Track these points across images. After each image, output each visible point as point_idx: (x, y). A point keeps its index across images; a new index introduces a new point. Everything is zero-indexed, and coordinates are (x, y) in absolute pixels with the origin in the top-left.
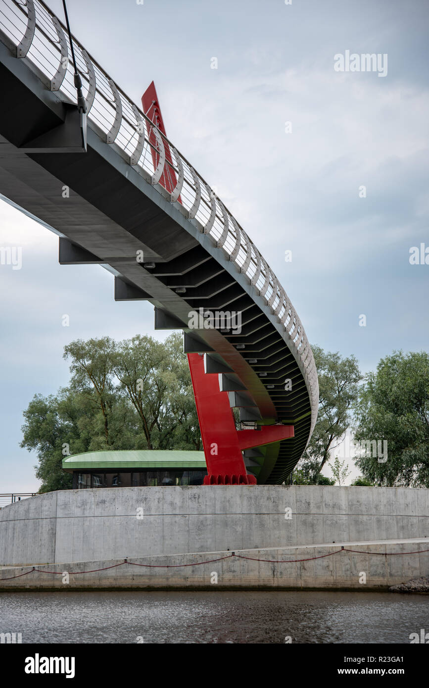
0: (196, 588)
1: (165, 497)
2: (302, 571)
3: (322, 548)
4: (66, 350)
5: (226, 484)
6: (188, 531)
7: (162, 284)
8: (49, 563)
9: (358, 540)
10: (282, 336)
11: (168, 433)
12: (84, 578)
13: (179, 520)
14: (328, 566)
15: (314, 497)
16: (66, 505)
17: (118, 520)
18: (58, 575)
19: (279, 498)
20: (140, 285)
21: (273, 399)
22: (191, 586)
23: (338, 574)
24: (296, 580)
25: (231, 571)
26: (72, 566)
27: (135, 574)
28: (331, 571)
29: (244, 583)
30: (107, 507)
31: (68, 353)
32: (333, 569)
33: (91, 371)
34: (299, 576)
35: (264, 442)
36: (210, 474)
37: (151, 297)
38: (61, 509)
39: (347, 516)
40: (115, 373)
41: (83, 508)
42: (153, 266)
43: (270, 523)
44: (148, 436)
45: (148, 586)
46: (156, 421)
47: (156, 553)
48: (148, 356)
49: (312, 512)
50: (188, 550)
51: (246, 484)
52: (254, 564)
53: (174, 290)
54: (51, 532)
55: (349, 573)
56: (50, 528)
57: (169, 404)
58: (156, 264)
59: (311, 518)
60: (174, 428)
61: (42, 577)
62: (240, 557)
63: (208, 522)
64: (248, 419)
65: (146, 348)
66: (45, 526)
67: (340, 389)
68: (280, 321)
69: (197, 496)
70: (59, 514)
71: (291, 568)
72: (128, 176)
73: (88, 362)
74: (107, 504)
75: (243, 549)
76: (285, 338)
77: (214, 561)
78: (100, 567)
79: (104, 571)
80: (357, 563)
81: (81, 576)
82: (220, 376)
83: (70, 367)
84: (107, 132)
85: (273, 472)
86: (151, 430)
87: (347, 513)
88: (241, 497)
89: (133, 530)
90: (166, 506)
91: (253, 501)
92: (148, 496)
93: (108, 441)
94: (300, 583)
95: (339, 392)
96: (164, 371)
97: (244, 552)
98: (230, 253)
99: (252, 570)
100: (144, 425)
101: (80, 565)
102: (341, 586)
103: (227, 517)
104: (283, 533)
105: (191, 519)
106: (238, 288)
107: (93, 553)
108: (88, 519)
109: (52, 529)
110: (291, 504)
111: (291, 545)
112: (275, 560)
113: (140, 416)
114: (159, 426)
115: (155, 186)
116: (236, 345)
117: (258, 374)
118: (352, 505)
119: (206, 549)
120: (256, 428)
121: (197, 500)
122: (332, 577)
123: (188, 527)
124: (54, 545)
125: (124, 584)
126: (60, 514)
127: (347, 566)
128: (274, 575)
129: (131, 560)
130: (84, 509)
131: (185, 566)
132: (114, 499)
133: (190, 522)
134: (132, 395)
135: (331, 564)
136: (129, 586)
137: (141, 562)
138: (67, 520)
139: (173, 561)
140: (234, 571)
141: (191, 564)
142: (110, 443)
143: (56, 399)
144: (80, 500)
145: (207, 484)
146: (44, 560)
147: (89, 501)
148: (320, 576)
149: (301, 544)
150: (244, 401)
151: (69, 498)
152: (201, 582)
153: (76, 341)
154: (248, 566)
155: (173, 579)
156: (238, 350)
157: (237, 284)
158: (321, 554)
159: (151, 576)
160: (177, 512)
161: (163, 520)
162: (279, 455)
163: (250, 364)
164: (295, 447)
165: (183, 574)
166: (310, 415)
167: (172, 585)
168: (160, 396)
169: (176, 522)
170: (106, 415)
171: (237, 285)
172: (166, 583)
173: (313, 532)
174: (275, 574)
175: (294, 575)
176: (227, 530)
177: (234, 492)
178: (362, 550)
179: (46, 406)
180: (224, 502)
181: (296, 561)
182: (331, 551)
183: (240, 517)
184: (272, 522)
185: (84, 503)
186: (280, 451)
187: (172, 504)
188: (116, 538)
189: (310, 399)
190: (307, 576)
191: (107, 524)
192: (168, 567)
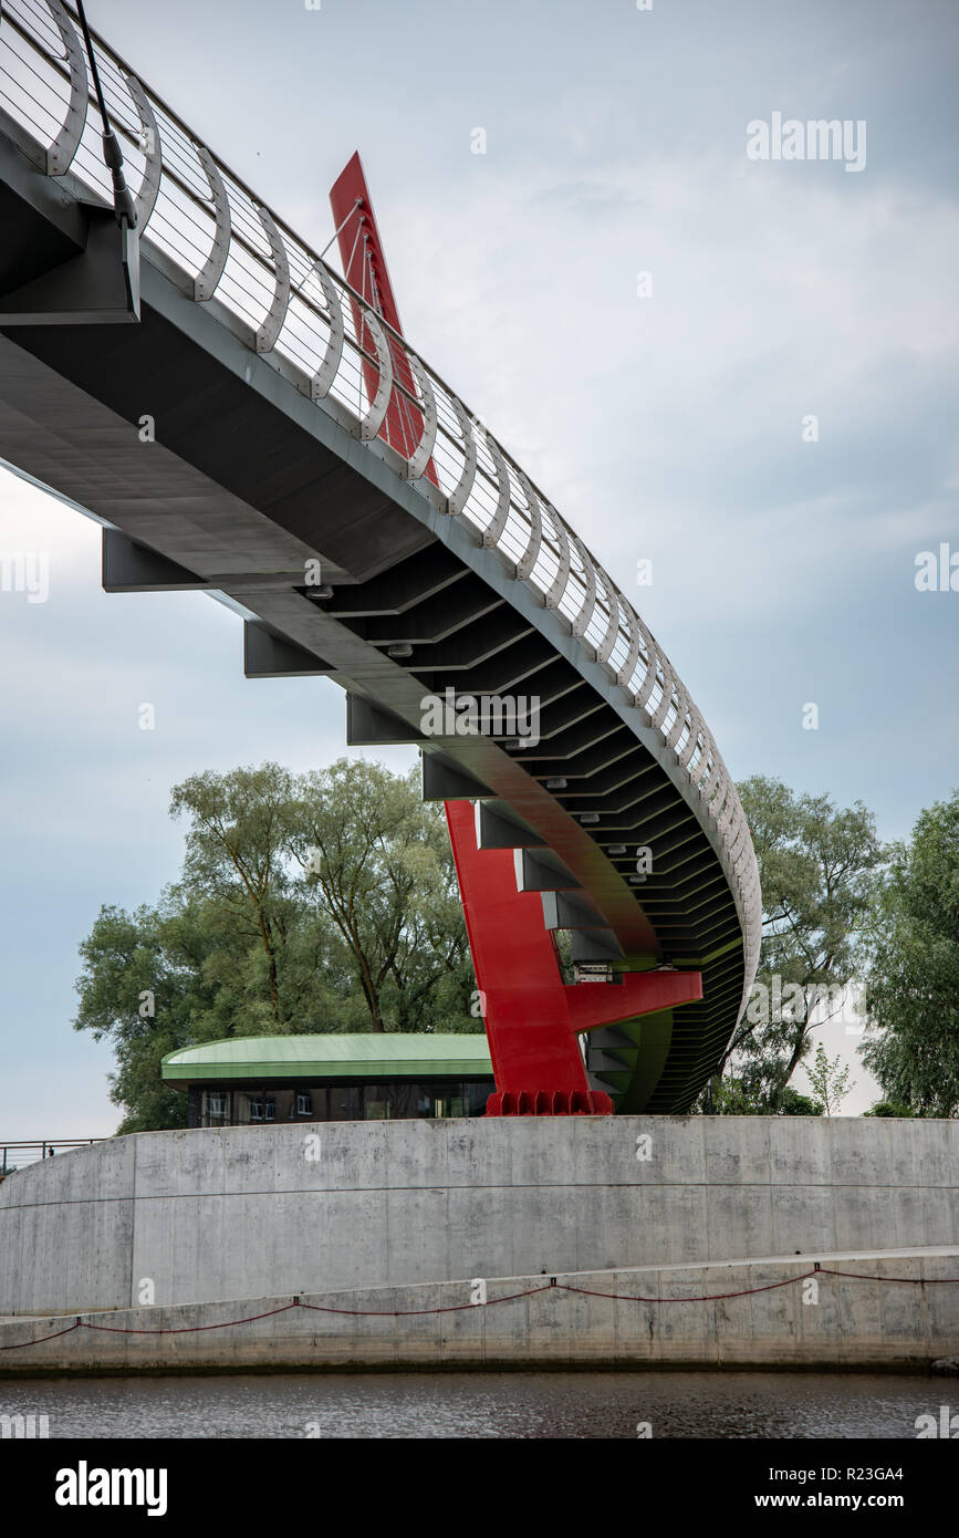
0: (464, 1365)
1: (390, 1146)
2: (719, 1323)
3: (767, 1266)
4: (178, 797)
5: (539, 1113)
6: (447, 1228)
7: (352, 636)
8: (119, 1306)
9: (857, 1247)
10: (655, 756)
11: (421, 993)
12: (197, 1343)
13: (426, 1201)
14: (782, 1311)
15: (748, 1144)
16: (156, 1168)
17: (279, 1202)
18: (136, 1336)
19: (664, 1146)
20: (301, 638)
21: (646, 907)
22: (454, 1360)
23: (806, 1331)
24: (706, 1344)
25: (548, 1325)
26: (168, 1315)
27: (319, 1332)
28: (791, 1323)
29: (580, 1353)
30: (254, 1171)
31: (182, 802)
32: (795, 1317)
33: (235, 845)
34: (713, 1335)
35: (627, 1013)
36: (501, 1090)
37: (331, 668)
38: (145, 1177)
39: (829, 1189)
40: (292, 848)
41: (197, 1173)
42: (328, 594)
43: (643, 1208)
44: (373, 1001)
45: (351, 1361)
46: (391, 963)
47: (370, 1280)
48: (368, 807)
49: (744, 1181)
50: (448, 1272)
51: (588, 1113)
52: (604, 1307)
53: (383, 650)
54: (121, 1231)
55: (833, 1326)
56: (120, 1223)
57: (422, 923)
58: (335, 588)
59: (742, 1193)
60: (434, 980)
61: (98, 1342)
62: (569, 1288)
63: (496, 1206)
64: (590, 958)
65: (365, 791)
66: (109, 1216)
67: (832, 884)
68: (649, 722)
69: (467, 1143)
70: (141, 1190)
71: (694, 1316)
72: (251, 379)
73: (228, 824)
74: (254, 1164)
75: (578, 1270)
76: (663, 762)
77: (508, 1299)
78: (235, 1318)
79: (243, 1326)
80: (852, 1303)
81: (190, 1338)
82: (518, 854)
83: (187, 837)
84: (194, 273)
85: (661, 1083)
86: (378, 986)
87: (829, 1181)
88: (571, 1145)
89: (315, 1226)
90: (393, 1167)
91: (601, 1156)
92: (351, 1146)
93: (277, 1013)
94: (714, 1351)
95: (830, 891)
96: (407, 845)
97: (579, 1277)
98: (516, 561)
99: (598, 1322)
100: (363, 973)
101: (188, 1311)
102: (815, 1359)
103: (539, 1194)
104: (675, 1230)
105: (453, 1197)
106: (539, 645)
107: (222, 1282)
108: (210, 1199)
109: (124, 1225)
110: (694, 1162)
111: (695, 1260)
112: (652, 1297)
113: (354, 952)
114: (398, 975)
115: (319, 403)
116: (546, 781)
117: (605, 850)
118: (842, 1162)
119: (489, 1272)
120: (610, 978)
121: (466, 1153)
122: (792, 1337)
123: (447, 1217)
124: (128, 1263)
125: (294, 1355)
126: (143, 1188)
127: (828, 1310)
128: (652, 1333)
129: (308, 1298)
130: (199, 1177)
131: (439, 1311)
132: (271, 1152)
133: (451, 1206)
134: (334, 903)
135: (789, 1305)
136: (306, 1362)
137: (333, 1303)
138: (159, 1204)
139: (410, 1300)
140: (556, 1324)
141: (452, 1307)
142: (281, 1018)
143: (156, 914)
144: (191, 1155)
145: (495, 1114)
146: (108, 1301)
147: (212, 1158)
148: (762, 1334)
149: (718, 1258)
150: (577, 914)
151: (164, 1151)
152: (477, 1350)
153: (200, 774)
154: (590, 1311)
155: (410, 1344)
156: (553, 791)
157: (537, 634)
158: (765, 1281)
159: (358, 1336)
160: (421, 1182)
161: (387, 1201)
162: (673, 1043)
163: (585, 825)
164: (710, 1023)
165: (433, 1330)
166: (741, 947)
167: (406, 1359)
168: (399, 904)
169: (417, 1206)
170: (272, 952)
171: (537, 636)
172: (393, 1353)
173: (748, 1228)
174: (655, 1329)
175: (700, 1332)
176: (538, 1225)
177: (555, 1130)
178: (864, 1272)
179: (133, 929)
180: (532, 1156)
181: (704, 1299)
182: (788, 1273)
183: (570, 1194)
184: (647, 1205)
185: (199, 1163)
186: (674, 1035)
187: (407, 1162)
188: (275, 1247)
189: (738, 908)
190: (731, 1335)
191: (255, 1211)
192: (396, 1314)
